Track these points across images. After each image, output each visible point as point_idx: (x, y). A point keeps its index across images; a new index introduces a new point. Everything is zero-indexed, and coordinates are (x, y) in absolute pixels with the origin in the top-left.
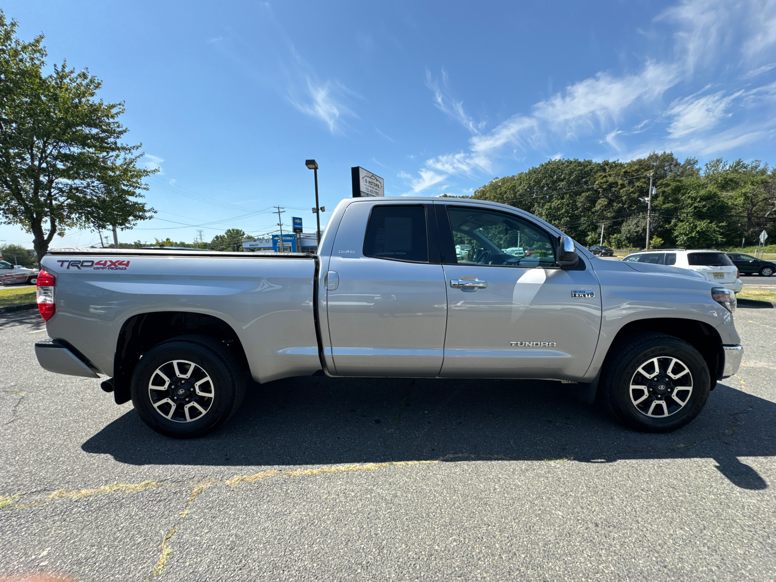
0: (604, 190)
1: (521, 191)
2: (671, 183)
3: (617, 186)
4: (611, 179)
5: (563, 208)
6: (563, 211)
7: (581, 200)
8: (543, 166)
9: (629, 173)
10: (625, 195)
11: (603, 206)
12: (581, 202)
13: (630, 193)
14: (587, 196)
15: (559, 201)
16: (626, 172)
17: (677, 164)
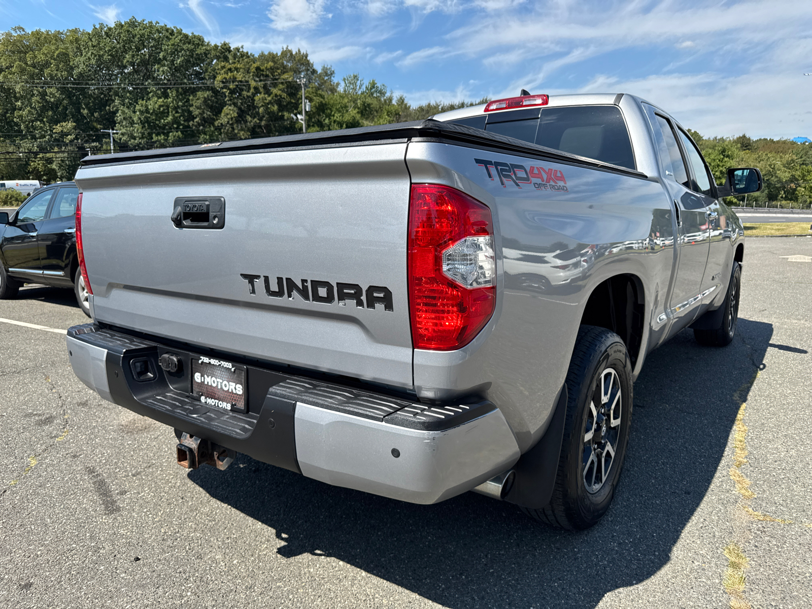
0: (232, 92)
1: (82, 66)
2: (314, 98)
3: (249, 88)
4: (239, 76)
5: (168, 113)
6: (170, 118)
7: (197, 101)
8: (122, 26)
9: (263, 71)
10: (262, 106)
11: (232, 118)
12: (198, 108)
13: (268, 104)
14: (205, 98)
15: (161, 100)
16: (258, 69)
17: (314, 72)
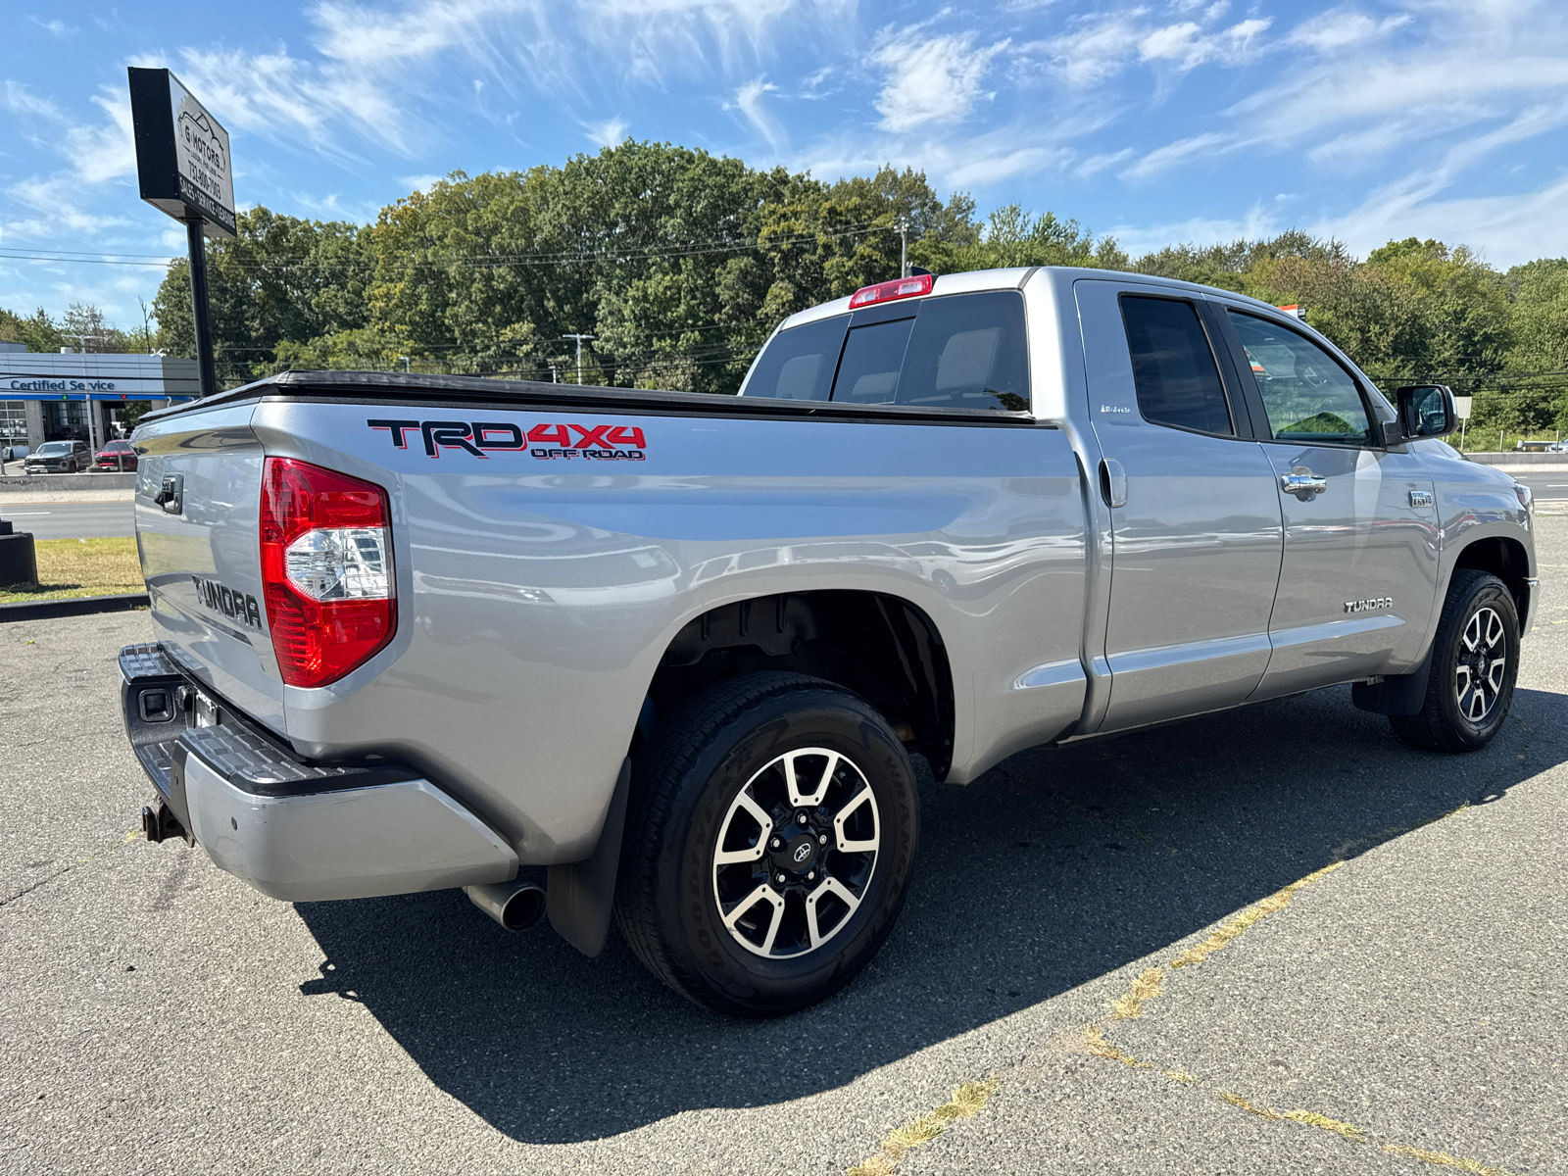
0: (786, 257)
1: (547, 228)
2: (933, 256)
3: (815, 249)
4: (799, 227)
5: (679, 299)
6: (683, 307)
7: (727, 278)
8: (612, 155)
9: (841, 214)
10: (837, 278)
11: (784, 304)
12: (727, 287)
13: (847, 274)
14: (741, 270)
15: (668, 278)
16: (832, 211)
17: (936, 207)
